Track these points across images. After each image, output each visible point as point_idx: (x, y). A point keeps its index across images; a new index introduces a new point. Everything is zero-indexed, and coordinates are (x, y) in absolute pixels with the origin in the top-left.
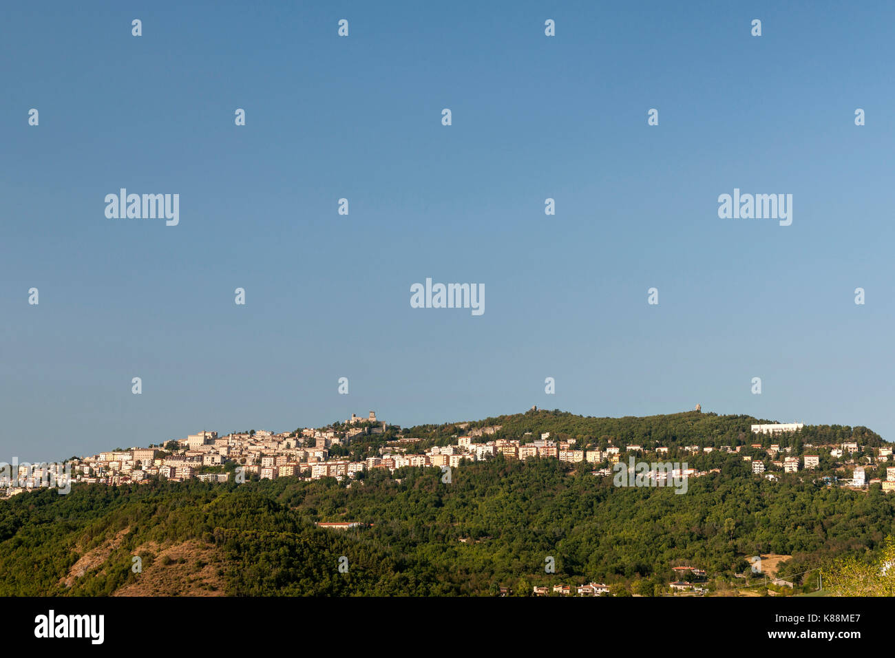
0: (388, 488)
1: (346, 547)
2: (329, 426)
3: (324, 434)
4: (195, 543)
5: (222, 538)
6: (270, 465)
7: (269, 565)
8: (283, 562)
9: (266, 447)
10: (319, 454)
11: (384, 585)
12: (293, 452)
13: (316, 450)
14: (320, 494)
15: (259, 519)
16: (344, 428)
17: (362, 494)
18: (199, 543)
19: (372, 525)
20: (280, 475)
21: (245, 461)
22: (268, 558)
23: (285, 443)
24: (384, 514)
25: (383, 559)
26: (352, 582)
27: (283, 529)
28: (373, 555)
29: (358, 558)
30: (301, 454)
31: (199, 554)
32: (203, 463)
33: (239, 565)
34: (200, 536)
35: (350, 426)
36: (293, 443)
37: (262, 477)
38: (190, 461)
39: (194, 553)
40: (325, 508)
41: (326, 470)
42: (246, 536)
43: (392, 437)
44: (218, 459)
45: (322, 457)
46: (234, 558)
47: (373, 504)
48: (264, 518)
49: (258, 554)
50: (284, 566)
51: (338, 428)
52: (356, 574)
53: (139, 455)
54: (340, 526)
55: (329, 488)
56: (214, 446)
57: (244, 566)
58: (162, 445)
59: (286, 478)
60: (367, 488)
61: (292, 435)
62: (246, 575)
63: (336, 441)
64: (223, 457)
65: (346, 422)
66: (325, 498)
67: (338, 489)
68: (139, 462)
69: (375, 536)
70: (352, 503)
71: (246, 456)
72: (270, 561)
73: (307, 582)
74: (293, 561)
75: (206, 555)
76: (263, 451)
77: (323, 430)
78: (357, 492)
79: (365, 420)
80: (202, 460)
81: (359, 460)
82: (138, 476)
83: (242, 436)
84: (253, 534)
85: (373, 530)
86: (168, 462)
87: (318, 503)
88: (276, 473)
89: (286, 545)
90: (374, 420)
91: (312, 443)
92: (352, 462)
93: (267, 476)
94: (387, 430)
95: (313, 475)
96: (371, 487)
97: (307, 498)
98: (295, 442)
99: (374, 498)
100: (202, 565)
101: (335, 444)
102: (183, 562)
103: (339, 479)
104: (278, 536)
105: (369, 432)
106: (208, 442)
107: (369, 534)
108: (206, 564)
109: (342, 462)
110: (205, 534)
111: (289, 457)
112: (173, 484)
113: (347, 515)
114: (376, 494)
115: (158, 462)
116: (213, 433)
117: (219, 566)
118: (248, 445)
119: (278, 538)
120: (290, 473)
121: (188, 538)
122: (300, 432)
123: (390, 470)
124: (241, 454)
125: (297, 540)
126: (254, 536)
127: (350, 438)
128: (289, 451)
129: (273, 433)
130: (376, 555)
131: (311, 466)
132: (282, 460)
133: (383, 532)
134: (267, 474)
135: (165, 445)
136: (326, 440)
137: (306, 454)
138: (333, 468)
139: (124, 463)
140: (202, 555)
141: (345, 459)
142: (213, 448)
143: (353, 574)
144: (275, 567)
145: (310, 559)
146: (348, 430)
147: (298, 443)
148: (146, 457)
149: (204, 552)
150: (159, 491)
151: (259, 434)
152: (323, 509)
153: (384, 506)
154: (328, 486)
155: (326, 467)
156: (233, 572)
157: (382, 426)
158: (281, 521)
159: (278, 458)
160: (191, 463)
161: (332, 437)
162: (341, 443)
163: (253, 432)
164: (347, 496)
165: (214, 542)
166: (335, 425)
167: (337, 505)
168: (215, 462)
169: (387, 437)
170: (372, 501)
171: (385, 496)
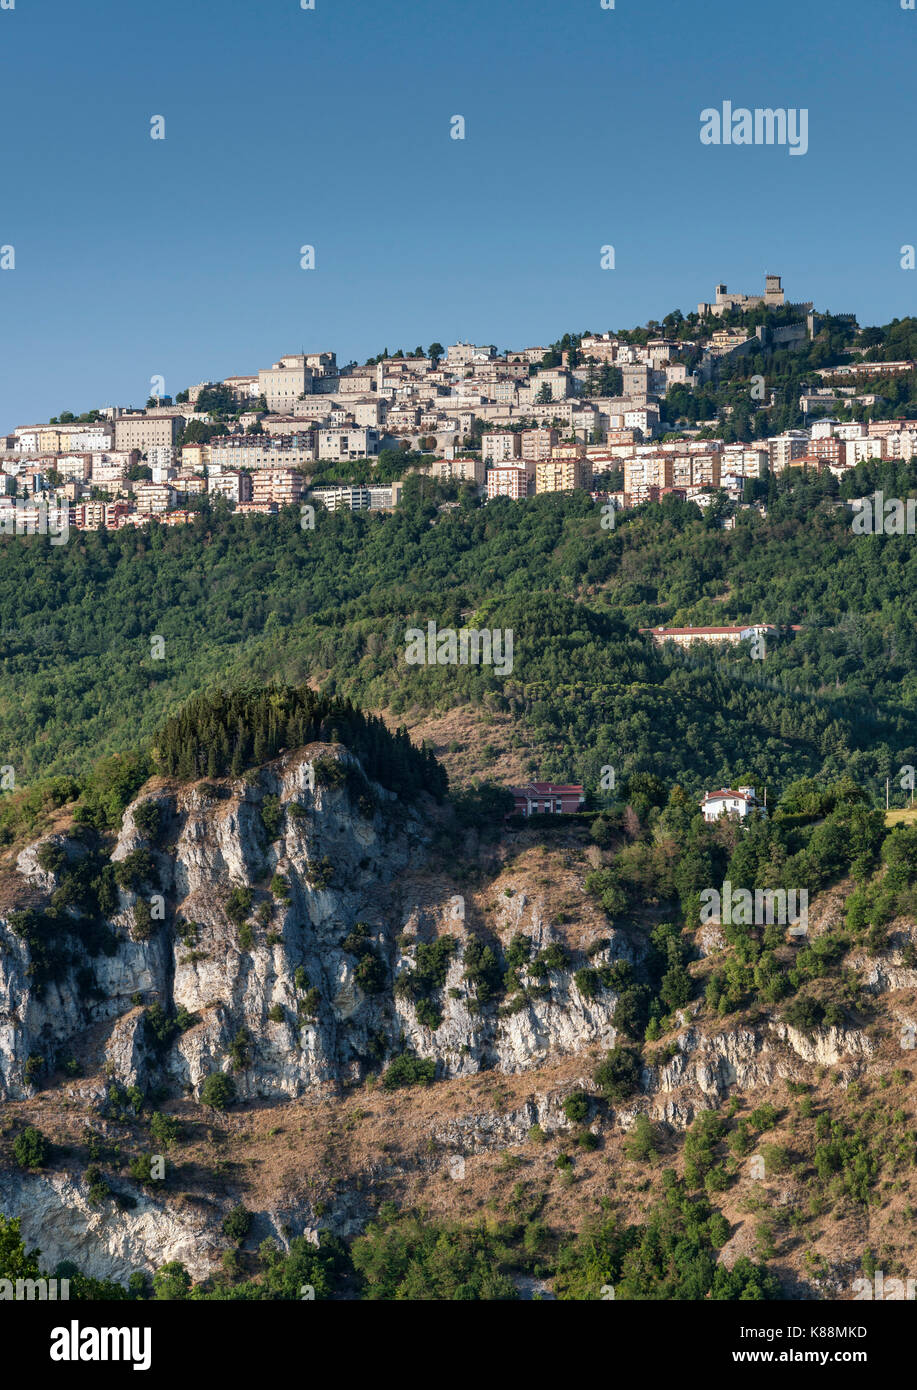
0: (829, 525)
1: (753, 705)
2: (652, 323)
3: (642, 354)
4: (471, 712)
5: (521, 701)
6: (507, 454)
7: (616, 749)
8: (642, 743)
9: (484, 400)
10: (637, 420)
11: (831, 775)
12: (564, 412)
13: (626, 406)
14: (660, 548)
15: (581, 657)
16: (697, 330)
17: (764, 543)
18: (479, 712)
19: (796, 628)
20: (540, 489)
21: (434, 443)
22: (612, 737)
23: (536, 384)
24: (824, 597)
25: (827, 725)
26: (771, 773)
27: (629, 678)
28: (806, 719)
29: (779, 726)
30: (586, 420)
31: (485, 734)
32: (317, 455)
33: (561, 751)
34: (480, 698)
35: (713, 324)
36: (559, 386)
37: (492, 492)
38: (280, 448)
39: (474, 732)
40: (676, 586)
41: (663, 471)
42: (565, 695)
43: (833, 354)
44: (358, 442)
45: (644, 428)
46: (552, 738)
47: (792, 568)
48: (590, 656)
49: (592, 730)
50: (645, 749)
51: (679, 331)
52: (778, 757)
53: (131, 433)
54: (722, 636)
55: (681, 531)
56: (337, 398)
57: (572, 752)
58: (183, 398)
59: (558, 495)
60: (776, 528)
61: (552, 361)
62: (578, 769)
63: (677, 375)
64: (372, 435)
65: (701, 310)
66: (673, 558)
67: (703, 533)
68: (137, 455)
69: (806, 658)
70: (742, 566)
71: (434, 427)
72: (618, 742)
73: (690, 775)
74: (658, 739)
75: (499, 735)
76: (480, 413)
77: (636, 339)
78: (750, 537)
79: (753, 304)
80: (314, 444)
81: (747, 437)
82: (152, 499)
83: (411, 365)
84: (577, 691)
85: (799, 643)
86: (221, 455)
87: (655, 571)
88: (528, 481)
89: (642, 708)
90: (779, 300)
91: (612, 383)
92: (729, 442)
93: (503, 491)
94: (817, 332)
95: (627, 483)
96: (786, 524)
97: (628, 558)
98: (563, 380)
99: (795, 551)
100: (494, 753)
101: (678, 387)
102: (459, 749)
103: (704, 501)
104: (625, 691)
105: (768, 336)
106: (316, 385)
107: (791, 654)
108: (503, 751)
109: (702, 446)
110: (488, 695)
111: (556, 427)
112: (259, 523)
113: (733, 602)
114: (798, 542)
115: (191, 455)
116: (323, 357)
117: (526, 755)
118: (433, 393)
119: (627, 696)
120: (567, 484)
121: (455, 704)
122: (570, 343)
123: (834, 470)
124: (418, 422)
125: (660, 697)
126: (579, 695)
127: (717, 361)
128: (552, 411)
129: (494, 350)
130: (812, 718)
131: (619, 461)
132: (536, 442)
133: (823, 646)
134: (503, 484)
135: (194, 396)
136: (650, 372)
137: (602, 419)
138: (681, 463)
139: (97, 461)
140: (492, 736)
141: (707, 434)
142: (336, 407)
143: (773, 757)
144: (627, 750)
145: (689, 734)
146: (707, 334)
147: (571, 381)
148: (152, 436)
149: (493, 729)
150: (226, 542)
151: (455, 358)
152: (669, 587)
153: (822, 575)
154: (678, 524)
155: (661, 462)
156: (555, 765)
157: (804, 320)
158: (623, 660)
159: (525, 436)
160: (284, 455)
161: (666, 364)
162: (693, 381)
163: (437, 351)
164: (728, 548)
165: (508, 709)
166: (670, 320)
167: (706, 575)
168: (350, 448)
169: (821, 356)
170: (790, 561)
171: (823, 546)
